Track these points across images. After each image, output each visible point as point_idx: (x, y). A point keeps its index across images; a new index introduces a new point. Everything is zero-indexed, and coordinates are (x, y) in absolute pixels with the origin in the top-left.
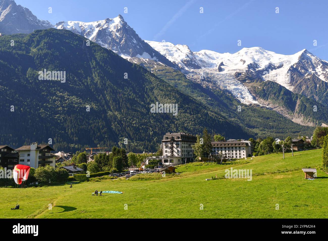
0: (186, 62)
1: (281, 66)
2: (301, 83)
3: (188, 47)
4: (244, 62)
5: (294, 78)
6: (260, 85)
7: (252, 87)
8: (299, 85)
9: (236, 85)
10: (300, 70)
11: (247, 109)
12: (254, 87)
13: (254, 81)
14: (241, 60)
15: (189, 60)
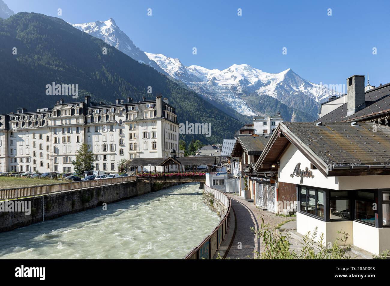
0: (179, 75)
1: (269, 83)
2: (289, 99)
3: (179, 60)
4: (236, 77)
5: (282, 95)
6: (256, 99)
7: (249, 100)
8: (289, 101)
9: (233, 98)
10: (286, 88)
11: (250, 120)
12: (251, 100)
13: (250, 95)
14: (232, 76)
15: (182, 73)
